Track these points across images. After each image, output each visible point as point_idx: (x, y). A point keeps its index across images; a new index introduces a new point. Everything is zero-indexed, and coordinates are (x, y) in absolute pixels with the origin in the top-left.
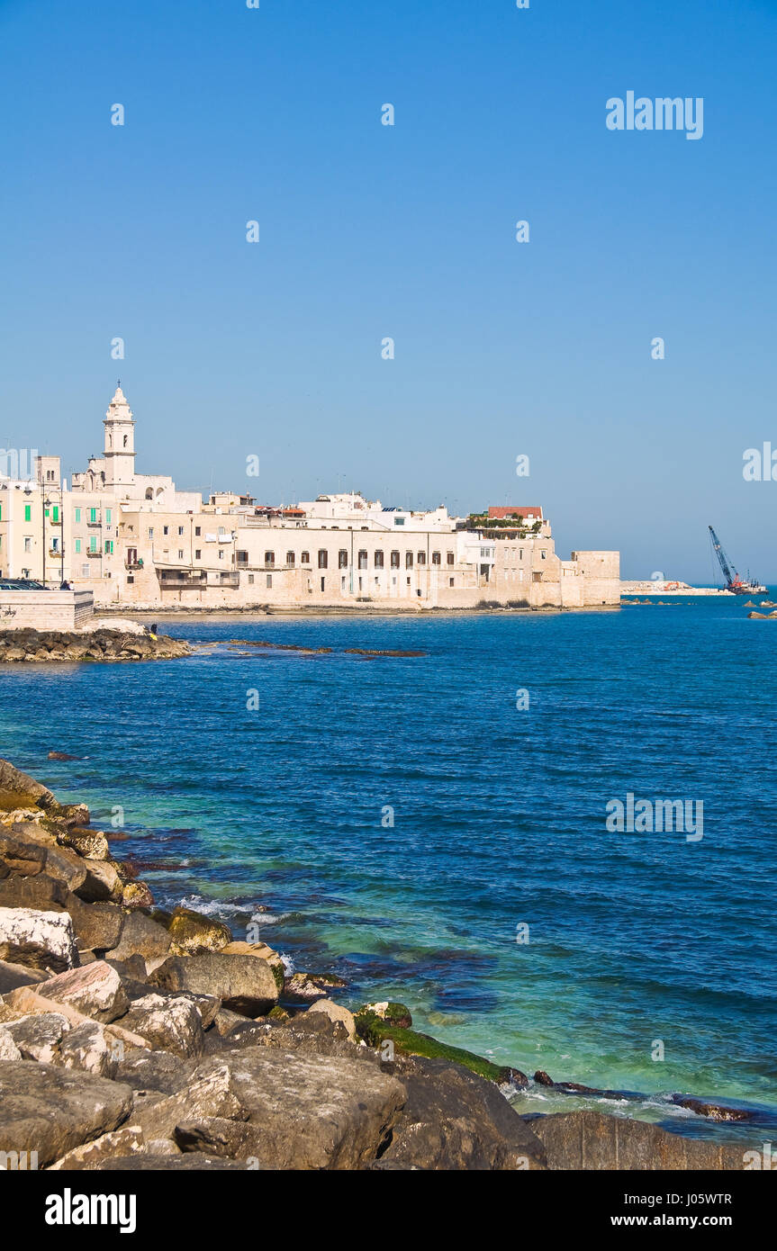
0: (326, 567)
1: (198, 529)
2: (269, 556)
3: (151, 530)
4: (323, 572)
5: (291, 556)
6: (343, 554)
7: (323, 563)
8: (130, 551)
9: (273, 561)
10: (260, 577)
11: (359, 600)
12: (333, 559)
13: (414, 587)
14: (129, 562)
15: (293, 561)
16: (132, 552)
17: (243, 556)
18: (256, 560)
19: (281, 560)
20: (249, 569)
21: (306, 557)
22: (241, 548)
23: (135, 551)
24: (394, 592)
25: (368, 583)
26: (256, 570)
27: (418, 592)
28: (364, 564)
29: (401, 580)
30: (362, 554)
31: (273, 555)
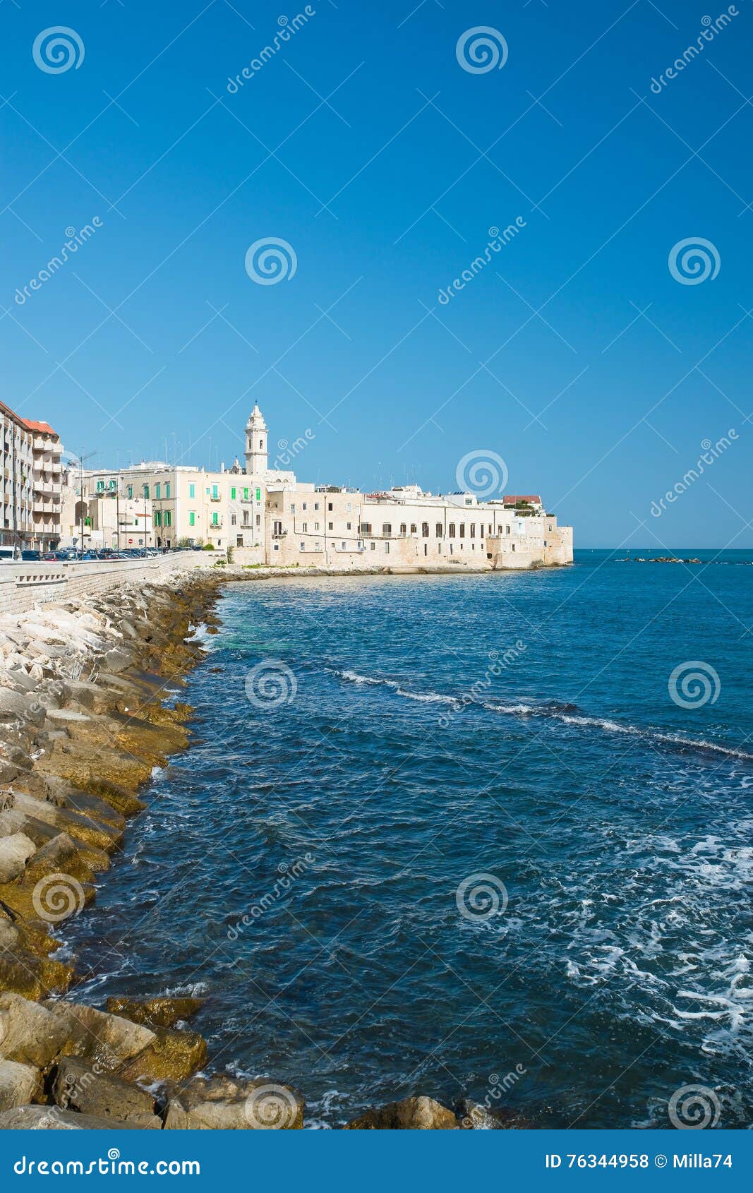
0: (427, 536)
1: (331, 506)
2: (388, 528)
3: (293, 506)
4: (426, 540)
5: (403, 527)
6: (439, 527)
7: (426, 533)
8: (275, 523)
9: (390, 531)
10: (380, 544)
11: (451, 562)
12: (432, 530)
13: (485, 552)
14: (276, 533)
15: (405, 531)
16: (278, 525)
17: (367, 528)
18: (377, 531)
19: (396, 531)
20: (372, 538)
21: (414, 529)
22: (364, 521)
23: (280, 524)
24: (472, 555)
25: (456, 549)
26: (376, 538)
27: (489, 556)
28: (452, 534)
29: (478, 547)
30: (452, 526)
31: (390, 526)
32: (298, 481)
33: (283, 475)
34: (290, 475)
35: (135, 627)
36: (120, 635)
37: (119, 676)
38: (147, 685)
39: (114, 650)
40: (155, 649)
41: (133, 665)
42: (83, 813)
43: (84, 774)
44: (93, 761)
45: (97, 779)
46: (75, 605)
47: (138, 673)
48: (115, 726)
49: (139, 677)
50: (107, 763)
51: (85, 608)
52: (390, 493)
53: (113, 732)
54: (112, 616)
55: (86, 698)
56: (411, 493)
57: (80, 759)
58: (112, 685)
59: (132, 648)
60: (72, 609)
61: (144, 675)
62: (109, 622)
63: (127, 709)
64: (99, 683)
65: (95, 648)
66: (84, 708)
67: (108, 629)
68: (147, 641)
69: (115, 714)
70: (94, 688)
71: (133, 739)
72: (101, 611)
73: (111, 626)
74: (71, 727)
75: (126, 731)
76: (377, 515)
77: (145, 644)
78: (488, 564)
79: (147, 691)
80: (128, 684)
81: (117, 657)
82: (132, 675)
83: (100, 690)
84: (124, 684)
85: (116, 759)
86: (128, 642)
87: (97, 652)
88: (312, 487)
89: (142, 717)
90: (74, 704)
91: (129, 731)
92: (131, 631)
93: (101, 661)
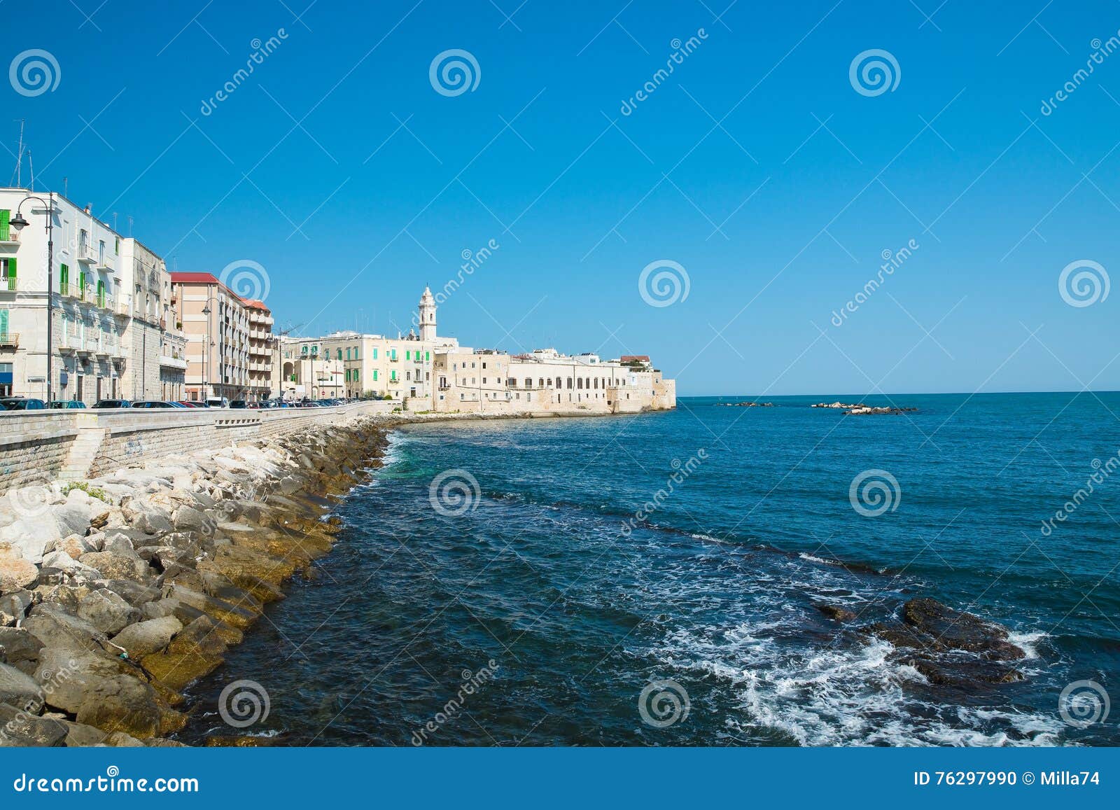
0: (560, 387)
1: (484, 365)
2: (529, 382)
3: (455, 366)
4: (559, 391)
5: (541, 381)
6: (570, 381)
7: (559, 385)
8: (441, 378)
9: (531, 384)
10: (523, 395)
11: (579, 407)
12: (564, 383)
13: (606, 400)
14: (441, 386)
15: (543, 384)
16: (444, 380)
17: (512, 382)
18: (521, 384)
19: (535, 384)
20: (517, 390)
21: (549, 382)
22: (511, 376)
24: (596, 403)
25: (583, 398)
26: (520, 390)
27: (609, 403)
28: (580, 386)
29: (600, 396)
30: (580, 381)
31: (531, 380)
32: (460, 346)
33: (448, 341)
34: (455, 341)
35: (311, 460)
36: (297, 466)
37: (289, 498)
38: (310, 505)
39: (289, 477)
40: (324, 476)
41: (302, 489)
42: (229, 601)
43: (238, 571)
44: (247, 562)
45: (245, 575)
46: (264, 443)
47: (306, 495)
48: (273, 535)
49: (305, 498)
50: (258, 564)
51: (273, 445)
52: (531, 355)
53: (269, 540)
54: (293, 451)
55: (254, 514)
56: (548, 355)
57: (237, 560)
58: (280, 504)
59: (305, 475)
60: (261, 445)
61: (311, 497)
62: (289, 455)
63: (286, 522)
64: (269, 503)
65: (272, 476)
66: (250, 522)
67: (288, 461)
68: (321, 470)
69: (275, 526)
70: (264, 506)
71: (285, 545)
72: (285, 447)
73: (291, 458)
74: (235, 536)
75: (281, 539)
76: (521, 372)
77: (317, 473)
78: (608, 409)
79: (309, 509)
80: (294, 503)
81: (290, 483)
82: (300, 497)
83: (269, 508)
84: (290, 503)
85: (266, 560)
86: (303, 471)
87: (274, 479)
88: (471, 350)
89: (297, 528)
90: (243, 518)
91: (284, 539)
92: (308, 463)
93: (277, 486)
